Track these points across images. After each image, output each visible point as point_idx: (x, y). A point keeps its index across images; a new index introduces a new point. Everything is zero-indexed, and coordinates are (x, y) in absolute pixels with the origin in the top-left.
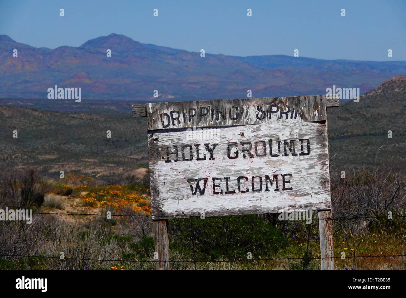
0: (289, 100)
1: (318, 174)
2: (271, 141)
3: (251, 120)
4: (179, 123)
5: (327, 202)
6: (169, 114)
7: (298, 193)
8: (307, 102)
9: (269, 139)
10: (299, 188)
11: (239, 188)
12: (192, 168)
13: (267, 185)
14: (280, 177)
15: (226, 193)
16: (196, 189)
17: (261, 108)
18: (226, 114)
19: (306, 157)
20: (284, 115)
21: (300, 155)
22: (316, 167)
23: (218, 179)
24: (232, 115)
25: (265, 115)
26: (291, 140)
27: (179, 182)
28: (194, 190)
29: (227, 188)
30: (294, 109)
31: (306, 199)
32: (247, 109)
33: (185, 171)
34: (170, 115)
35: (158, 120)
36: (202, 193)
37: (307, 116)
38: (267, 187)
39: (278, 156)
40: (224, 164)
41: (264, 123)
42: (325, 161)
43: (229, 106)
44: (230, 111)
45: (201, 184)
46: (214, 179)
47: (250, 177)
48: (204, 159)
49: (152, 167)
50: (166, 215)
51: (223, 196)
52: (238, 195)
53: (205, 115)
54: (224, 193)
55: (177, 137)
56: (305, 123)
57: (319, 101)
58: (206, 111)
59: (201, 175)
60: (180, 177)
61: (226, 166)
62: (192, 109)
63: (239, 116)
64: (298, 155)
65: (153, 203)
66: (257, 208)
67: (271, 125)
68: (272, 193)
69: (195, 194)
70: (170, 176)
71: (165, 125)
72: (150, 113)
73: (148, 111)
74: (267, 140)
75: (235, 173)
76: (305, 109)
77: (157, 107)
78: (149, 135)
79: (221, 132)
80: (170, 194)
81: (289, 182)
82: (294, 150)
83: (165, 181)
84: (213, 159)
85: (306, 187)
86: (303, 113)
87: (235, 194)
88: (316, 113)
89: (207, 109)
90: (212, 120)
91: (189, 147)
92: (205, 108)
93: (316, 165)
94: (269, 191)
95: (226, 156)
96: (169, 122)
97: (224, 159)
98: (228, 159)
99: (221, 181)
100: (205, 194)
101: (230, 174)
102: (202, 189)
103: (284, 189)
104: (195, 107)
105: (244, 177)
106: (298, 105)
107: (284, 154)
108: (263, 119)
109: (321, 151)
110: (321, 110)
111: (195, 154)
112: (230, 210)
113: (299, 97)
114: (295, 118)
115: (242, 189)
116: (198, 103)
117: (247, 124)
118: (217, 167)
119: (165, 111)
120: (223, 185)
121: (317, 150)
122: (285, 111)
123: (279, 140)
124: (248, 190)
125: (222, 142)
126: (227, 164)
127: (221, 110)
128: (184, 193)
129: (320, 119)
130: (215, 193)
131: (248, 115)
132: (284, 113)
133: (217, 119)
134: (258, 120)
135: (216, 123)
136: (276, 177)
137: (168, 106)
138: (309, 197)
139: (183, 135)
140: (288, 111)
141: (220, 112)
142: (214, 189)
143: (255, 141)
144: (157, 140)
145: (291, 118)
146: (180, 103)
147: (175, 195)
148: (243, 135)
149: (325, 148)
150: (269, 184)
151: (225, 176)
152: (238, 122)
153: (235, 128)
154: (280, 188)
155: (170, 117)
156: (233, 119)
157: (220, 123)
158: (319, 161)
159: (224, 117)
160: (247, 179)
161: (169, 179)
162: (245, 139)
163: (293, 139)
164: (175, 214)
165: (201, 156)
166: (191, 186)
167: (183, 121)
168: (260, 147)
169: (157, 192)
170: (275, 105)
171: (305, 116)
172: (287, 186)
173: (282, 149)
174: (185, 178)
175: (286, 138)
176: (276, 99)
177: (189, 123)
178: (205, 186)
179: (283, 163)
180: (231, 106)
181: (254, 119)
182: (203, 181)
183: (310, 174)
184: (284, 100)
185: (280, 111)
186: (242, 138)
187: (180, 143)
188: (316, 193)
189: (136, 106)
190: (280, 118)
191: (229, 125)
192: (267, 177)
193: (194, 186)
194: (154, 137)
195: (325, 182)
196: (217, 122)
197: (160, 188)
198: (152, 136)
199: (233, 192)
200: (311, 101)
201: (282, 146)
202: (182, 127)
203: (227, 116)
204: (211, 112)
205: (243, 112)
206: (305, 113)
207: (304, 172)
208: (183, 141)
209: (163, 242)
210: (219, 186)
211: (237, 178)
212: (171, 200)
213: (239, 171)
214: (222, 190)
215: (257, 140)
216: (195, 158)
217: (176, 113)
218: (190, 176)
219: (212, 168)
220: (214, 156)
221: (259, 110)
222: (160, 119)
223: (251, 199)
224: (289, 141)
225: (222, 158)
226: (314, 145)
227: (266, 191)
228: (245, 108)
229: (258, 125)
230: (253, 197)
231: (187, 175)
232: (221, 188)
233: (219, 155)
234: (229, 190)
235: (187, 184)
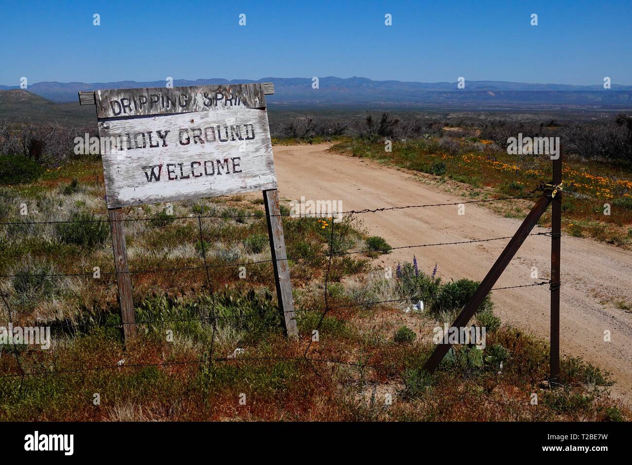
0: (232, 87)
1: (263, 157)
2: (219, 127)
3: (200, 107)
4: (131, 110)
5: (273, 182)
6: (119, 101)
7: (247, 175)
8: (248, 90)
9: (217, 125)
10: (247, 170)
11: (193, 173)
12: (146, 156)
13: (218, 169)
14: (230, 161)
15: (181, 178)
16: (151, 176)
17: (208, 95)
18: (175, 101)
19: (252, 141)
20: (228, 102)
21: (246, 139)
22: (261, 150)
23: (172, 165)
24: (181, 102)
25: (211, 101)
26: (237, 126)
27: (133, 170)
28: (149, 177)
29: (182, 173)
30: (237, 96)
31: (255, 180)
32: (195, 97)
33: (139, 158)
34: (120, 103)
35: (109, 107)
36: (158, 179)
37: (249, 103)
38: (219, 171)
39: (227, 141)
40: (176, 150)
41: (211, 109)
42: (268, 145)
43: (178, 93)
44: (179, 99)
45: (156, 171)
46: (168, 165)
47: (202, 163)
48: (158, 146)
49: (105, 156)
50: (122, 203)
51: (178, 182)
52: (192, 180)
53: (155, 102)
54: (179, 178)
55: (127, 125)
56: (248, 110)
57: (258, 89)
58: (156, 99)
59: (156, 162)
60: (134, 165)
61: (179, 152)
62: (143, 96)
63: (188, 102)
64: (245, 139)
65: (108, 192)
66: (212, 191)
67: (218, 112)
68: (224, 176)
69: (151, 181)
70: (124, 164)
71: (116, 113)
72: (99, 101)
73: (97, 98)
74: (215, 125)
75: (188, 159)
76: (247, 97)
77: (107, 94)
78: (99, 123)
79: (172, 119)
80: (125, 182)
81: (238, 165)
82: (240, 135)
83: (120, 170)
84: (166, 146)
85: (254, 169)
86: (246, 100)
87: (189, 179)
88: (257, 99)
89: (157, 96)
90: (163, 107)
91: (141, 135)
92: (155, 95)
93: (261, 148)
94: (221, 174)
95: (178, 143)
96: (120, 110)
97: (177, 145)
98: (180, 146)
99: (175, 167)
100: (160, 180)
101: (183, 160)
102: (157, 176)
103: (235, 172)
104: (145, 94)
105: (197, 162)
106: (240, 92)
107: (232, 139)
108: (210, 106)
109: (263, 136)
110: (261, 97)
111: (148, 141)
112: (186, 195)
113: (241, 85)
114: (239, 105)
115: (196, 174)
116: (147, 90)
117: (196, 111)
118: (170, 153)
119: (115, 99)
120: (178, 171)
121: (260, 134)
122: (229, 98)
123: (227, 126)
124: (201, 175)
125: (174, 129)
126: (180, 150)
127: (170, 98)
128: (139, 180)
129: (261, 106)
130: (170, 179)
131: (196, 103)
132: (228, 100)
133: (168, 106)
134: (205, 107)
135: (167, 111)
136: (226, 161)
137: (119, 93)
138: (258, 178)
139: (134, 122)
140: (233, 98)
141: (170, 100)
142: (169, 175)
143: (205, 127)
144: (107, 128)
145: (235, 105)
146: (130, 90)
147: (130, 183)
148: (192, 121)
149: (267, 133)
150: (220, 168)
151: (178, 162)
152: (188, 109)
153: (184, 114)
154: (231, 170)
155: (121, 105)
156: (183, 106)
157: (171, 110)
158: (264, 144)
159: (174, 105)
160: (199, 163)
161: (123, 167)
162: (195, 125)
163: (239, 125)
164: (132, 201)
165: (154, 143)
166: (146, 173)
167: (134, 108)
168: (209, 133)
169: (111, 180)
170: (220, 93)
171: (247, 103)
172: (237, 168)
173: (229, 134)
174: (139, 166)
175: (232, 124)
176: (220, 87)
177: (140, 111)
178: (160, 172)
179: (232, 147)
180: (180, 93)
181: (202, 106)
182: (158, 167)
183: (256, 157)
184: (227, 88)
185: (224, 98)
186: (193, 125)
187: (132, 131)
188: (263, 175)
189: (83, 94)
190: (226, 105)
191: (180, 112)
192: (219, 162)
193: (149, 173)
194: (105, 125)
195: (270, 163)
196: (168, 109)
197: (114, 177)
198: (102, 124)
199: (188, 177)
200: (251, 89)
201: (229, 131)
202: (133, 114)
203: (177, 104)
204: (161, 99)
205: (191, 99)
206: (247, 100)
207: (251, 155)
208: (136, 129)
209: (121, 230)
210: (173, 172)
211: (190, 163)
212: (126, 188)
213: (191, 156)
214: (176, 176)
215: (206, 126)
216: (148, 145)
217: (127, 100)
218: (144, 163)
219: (165, 155)
220: (167, 143)
221: (205, 97)
222: (110, 107)
223: (206, 183)
224: (235, 127)
225: (175, 144)
226: (258, 130)
227: (218, 174)
228: (193, 95)
229: (206, 112)
230: (207, 181)
231: (142, 162)
232: (176, 174)
233: (171, 141)
234: (184, 175)
235: (142, 172)
